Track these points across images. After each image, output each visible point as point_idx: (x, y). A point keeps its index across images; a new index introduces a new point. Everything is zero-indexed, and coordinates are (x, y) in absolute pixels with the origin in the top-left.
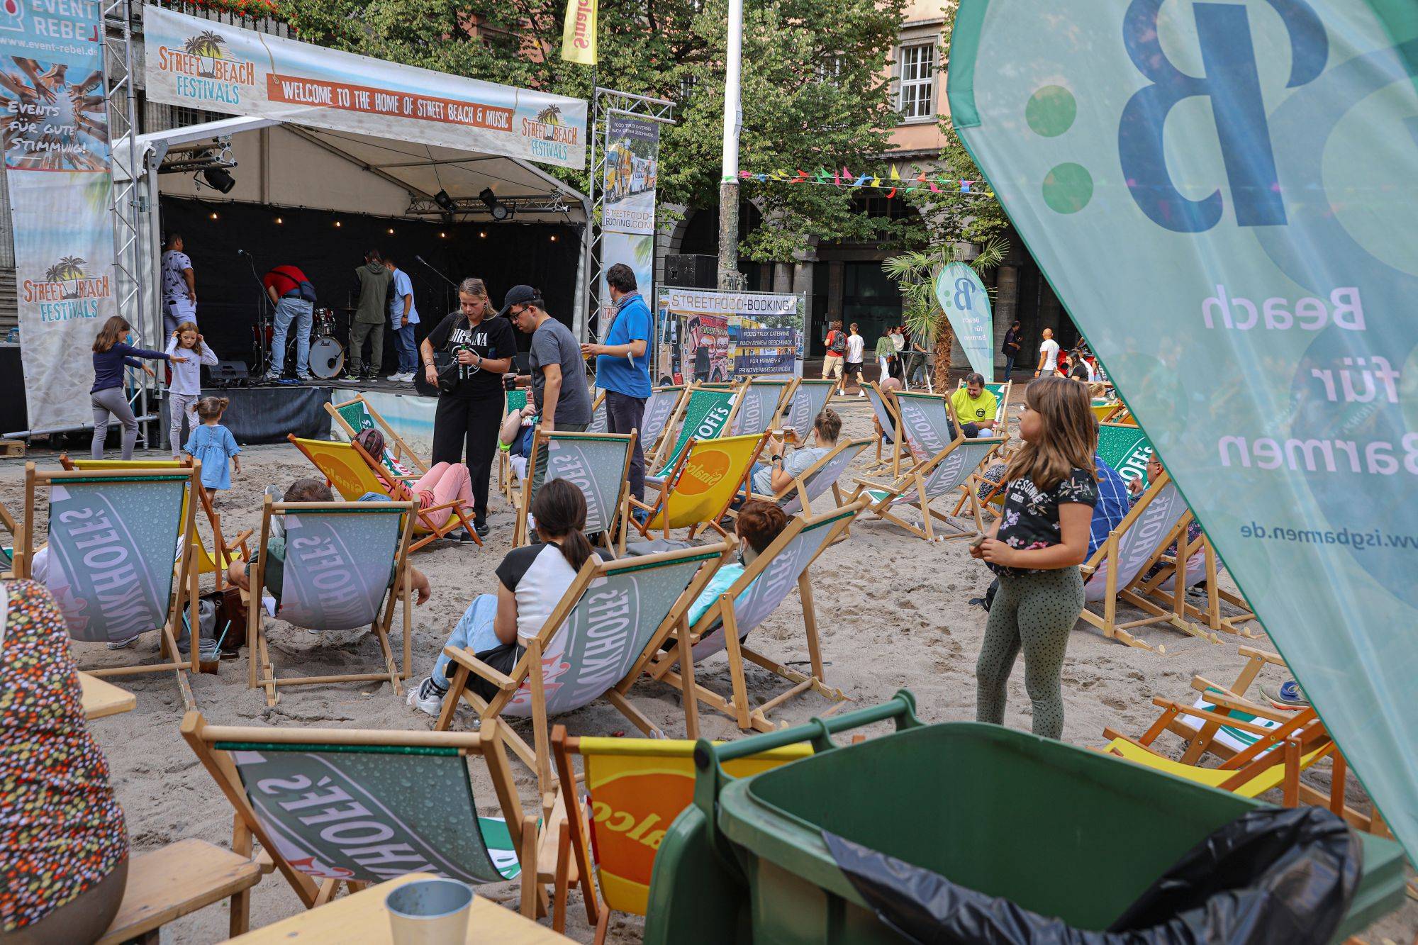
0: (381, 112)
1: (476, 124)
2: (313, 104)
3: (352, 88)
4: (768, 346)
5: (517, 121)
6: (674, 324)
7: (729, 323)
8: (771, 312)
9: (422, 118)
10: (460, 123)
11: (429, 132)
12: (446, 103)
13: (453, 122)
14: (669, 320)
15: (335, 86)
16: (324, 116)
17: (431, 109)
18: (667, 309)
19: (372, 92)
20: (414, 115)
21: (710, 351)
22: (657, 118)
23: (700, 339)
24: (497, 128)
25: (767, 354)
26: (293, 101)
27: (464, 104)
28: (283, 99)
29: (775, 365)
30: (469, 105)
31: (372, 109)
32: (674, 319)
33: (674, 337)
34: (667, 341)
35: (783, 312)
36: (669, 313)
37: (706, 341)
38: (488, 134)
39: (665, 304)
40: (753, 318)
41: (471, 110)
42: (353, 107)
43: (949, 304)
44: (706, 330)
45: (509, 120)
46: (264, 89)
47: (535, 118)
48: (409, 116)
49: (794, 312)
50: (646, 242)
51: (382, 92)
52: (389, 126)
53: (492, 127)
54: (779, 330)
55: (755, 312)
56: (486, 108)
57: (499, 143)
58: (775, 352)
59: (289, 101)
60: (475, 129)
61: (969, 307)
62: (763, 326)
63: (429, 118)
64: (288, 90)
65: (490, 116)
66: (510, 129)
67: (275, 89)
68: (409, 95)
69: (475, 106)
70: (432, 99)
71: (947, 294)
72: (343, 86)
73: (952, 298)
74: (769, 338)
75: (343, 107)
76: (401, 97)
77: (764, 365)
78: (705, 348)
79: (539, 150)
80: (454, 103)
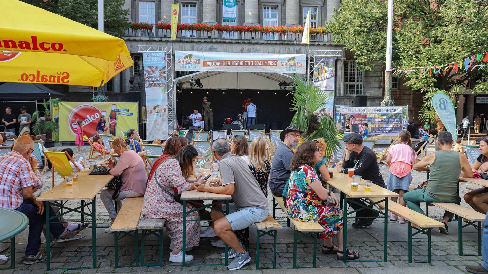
0: (234, 66)
1: (264, 65)
2: (215, 66)
3: (225, 61)
4: (388, 124)
5: (279, 63)
6: (342, 117)
7: (368, 117)
8: (389, 113)
9: (246, 66)
10: (259, 65)
11: (248, 69)
12: (254, 61)
13: (256, 65)
14: (340, 115)
15: (221, 61)
16: (218, 68)
17: (249, 63)
18: (339, 113)
19: (231, 61)
20: (244, 65)
21: (359, 125)
22: (334, 56)
23: (354, 122)
24: (272, 65)
25: (387, 126)
26: (210, 66)
27: (260, 61)
28: (207, 66)
29: (391, 130)
30: (262, 60)
31: (231, 65)
32: (342, 115)
33: (343, 121)
34: (339, 122)
35: (395, 113)
36: (340, 114)
37: (357, 122)
38: (268, 67)
39: (339, 111)
40: (380, 115)
41: (263, 62)
42: (226, 65)
43: (437, 108)
44: (357, 119)
45: (276, 63)
46: (202, 64)
47: (286, 61)
48: (242, 66)
49: (402, 112)
50: (332, 93)
51: (234, 61)
52: (236, 69)
53: (270, 65)
54: (394, 119)
55: (381, 113)
56: (267, 61)
57: (272, 69)
58: (391, 126)
59: (209, 66)
60: (264, 67)
61: (445, 109)
62: (385, 117)
63: (248, 65)
64: (208, 64)
65: (269, 63)
66: (277, 65)
67: (205, 64)
68: (242, 61)
69: (264, 61)
70: (249, 61)
71: (436, 104)
72: (223, 61)
73: (438, 106)
74: (388, 121)
75: (223, 66)
76: (239, 61)
77: (385, 130)
78: (357, 125)
79: (287, 70)
80: (256, 61)
